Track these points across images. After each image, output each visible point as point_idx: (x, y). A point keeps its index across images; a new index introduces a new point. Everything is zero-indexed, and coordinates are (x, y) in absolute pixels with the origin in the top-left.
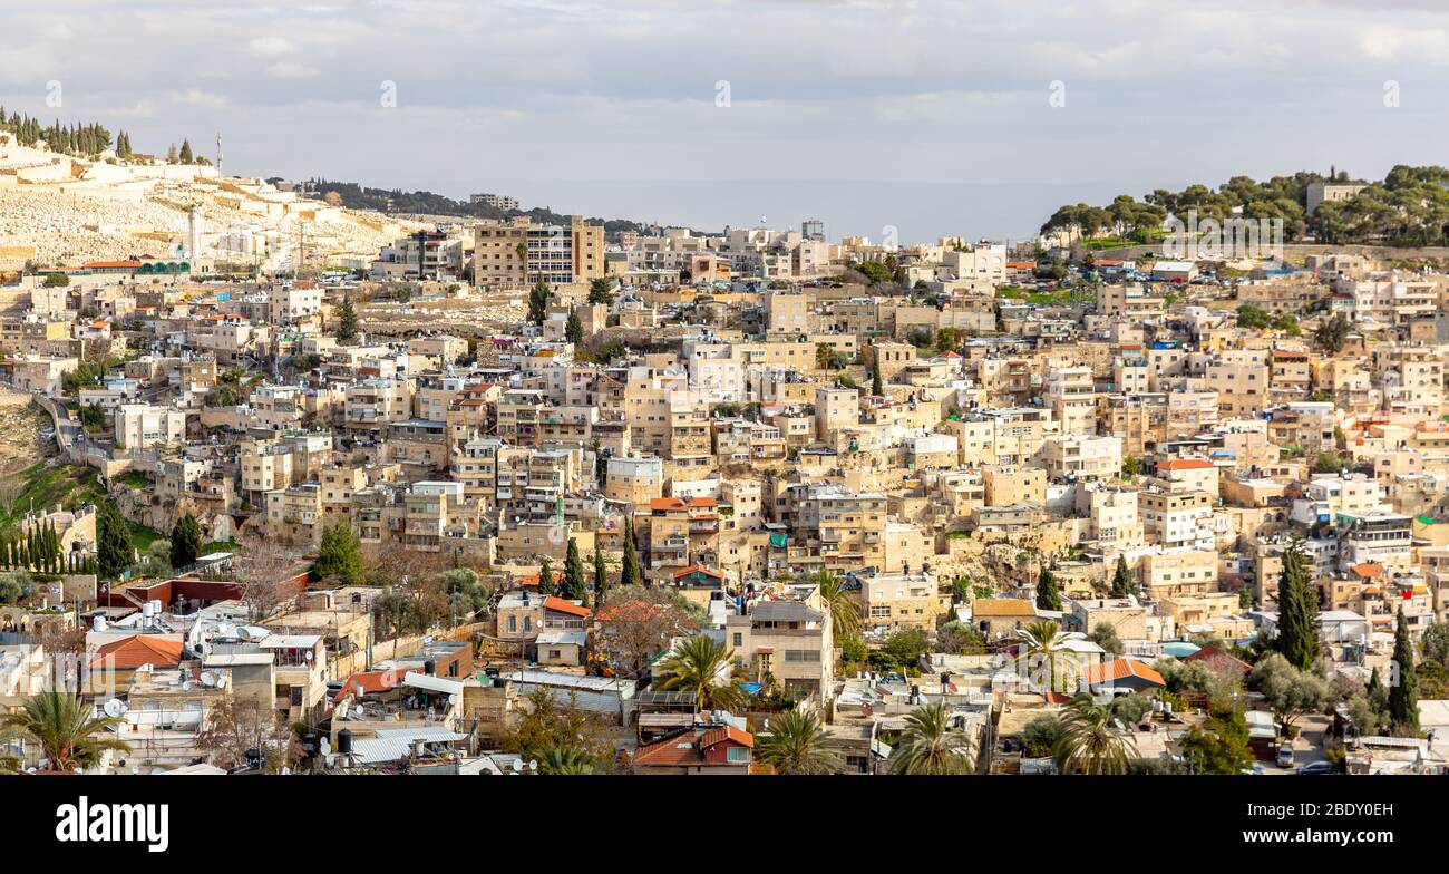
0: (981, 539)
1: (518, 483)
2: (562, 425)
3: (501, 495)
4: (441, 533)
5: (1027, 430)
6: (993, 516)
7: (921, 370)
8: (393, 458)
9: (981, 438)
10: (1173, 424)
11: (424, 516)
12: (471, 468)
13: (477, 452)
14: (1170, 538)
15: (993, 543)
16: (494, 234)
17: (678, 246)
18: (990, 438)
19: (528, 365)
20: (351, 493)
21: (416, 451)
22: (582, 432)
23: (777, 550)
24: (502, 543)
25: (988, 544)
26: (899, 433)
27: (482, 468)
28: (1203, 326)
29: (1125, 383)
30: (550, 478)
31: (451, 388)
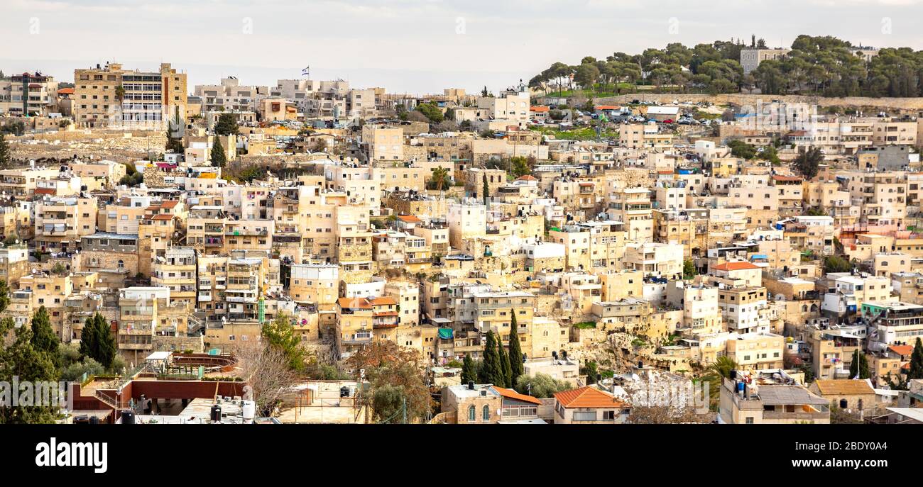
0: (604, 328)
1: (218, 287)
2: (245, 237)
3: (202, 298)
4: (153, 332)
5: (613, 239)
6: (613, 309)
7: (512, 191)
8: (87, 267)
9: (580, 246)
10: (712, 234)
11: (137, 317)
12: (174, 275)
13: (177, 261)
14: (741, 326)
15: (613, 332)
16: (92, 77)
17: (234, 92)
18: (586, 246)
19: (193, 186)
20: (62, 299)
21: (109, 261)
22: (263, 242)
23: (444, 341)
24: (208, 340)
25: (610, 333)
26: (516, 243)
27: (183, 274)
28: (713, 156)
29: (669, 201)
30: (246, 282)
31: (138, 204)
